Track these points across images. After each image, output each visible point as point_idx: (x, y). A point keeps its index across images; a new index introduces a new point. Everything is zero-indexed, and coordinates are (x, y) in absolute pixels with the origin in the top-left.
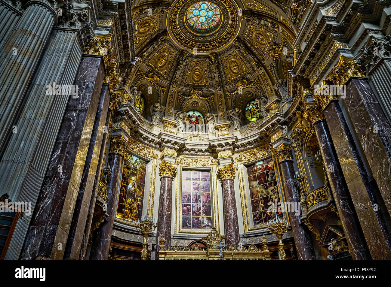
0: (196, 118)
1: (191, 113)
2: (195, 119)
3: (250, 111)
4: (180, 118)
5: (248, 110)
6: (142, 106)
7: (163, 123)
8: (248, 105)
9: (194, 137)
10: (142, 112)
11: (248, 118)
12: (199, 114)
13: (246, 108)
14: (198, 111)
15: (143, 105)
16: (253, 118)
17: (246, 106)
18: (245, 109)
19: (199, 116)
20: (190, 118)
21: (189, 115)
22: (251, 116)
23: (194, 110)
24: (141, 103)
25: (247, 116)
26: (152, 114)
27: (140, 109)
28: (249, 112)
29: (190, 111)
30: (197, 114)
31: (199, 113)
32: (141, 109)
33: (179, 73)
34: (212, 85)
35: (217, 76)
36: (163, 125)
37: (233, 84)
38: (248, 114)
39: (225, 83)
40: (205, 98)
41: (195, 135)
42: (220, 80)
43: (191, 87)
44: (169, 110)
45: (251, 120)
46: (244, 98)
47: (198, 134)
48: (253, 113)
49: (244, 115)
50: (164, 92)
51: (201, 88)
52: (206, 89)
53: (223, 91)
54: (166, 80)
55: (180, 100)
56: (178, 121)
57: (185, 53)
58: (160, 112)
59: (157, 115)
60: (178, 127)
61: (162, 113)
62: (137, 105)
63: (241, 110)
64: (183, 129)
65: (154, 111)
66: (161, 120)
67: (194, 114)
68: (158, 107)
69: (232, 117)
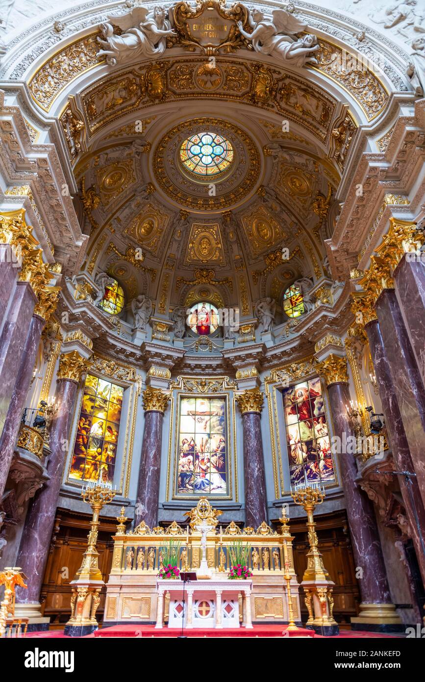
1: (199, 306)
3: (291, 301)
4: (179, 316)
5: (288, 298)
6: (119, 300)
7: (151, 325)
8: (288, 291)
9: (202, 346)
10: (119, 309)
11: (287, 312)
12: (213, 307)
13: (285, 296)
14: (211, 303)
15: (121, 298)
16: (295, 311)
17: (284, 293)
18: (283, 297)
19: (212, 311)
21: (196, 310)
22: (292, 308)
24: (117, 295)
25: (285, 309)
26: (134, 312)
27: (116, 305)
28: (289, 302)
29: (197, 303)
30: (208, 307)
32: (118, 304)
33: (175, 245)
34: (230, 262)
35: (235, 247)
36: (151, 329)
37: (262, 258)
38: (288, 305)
39: (249, 257)
40: (219, 282)
41: (204, 342)
42: (241, 253)
43: (197, 267)
44: (161, 304)
45: (291, 316)
46: (280, 280)
47: (207, 340)
48: (295, 303)
49: (282, 307)
50: (153, 276)
51: (213, 267)
52: (220, 269)
53: (246, 271)
54: (156, 259)
55: (179, 288)
56: (176, 322)
57: (183, 214)
58: (147, 308)
59: (142, 314)
60: (176, 330)
61: (151, 309)
62: (112, 299)
63: (274, 300)
64: (183, 333)
65: (138, 308)
66: (149, 321)
67: (204, 309)
68: (142, 301)
69: (260, 312)
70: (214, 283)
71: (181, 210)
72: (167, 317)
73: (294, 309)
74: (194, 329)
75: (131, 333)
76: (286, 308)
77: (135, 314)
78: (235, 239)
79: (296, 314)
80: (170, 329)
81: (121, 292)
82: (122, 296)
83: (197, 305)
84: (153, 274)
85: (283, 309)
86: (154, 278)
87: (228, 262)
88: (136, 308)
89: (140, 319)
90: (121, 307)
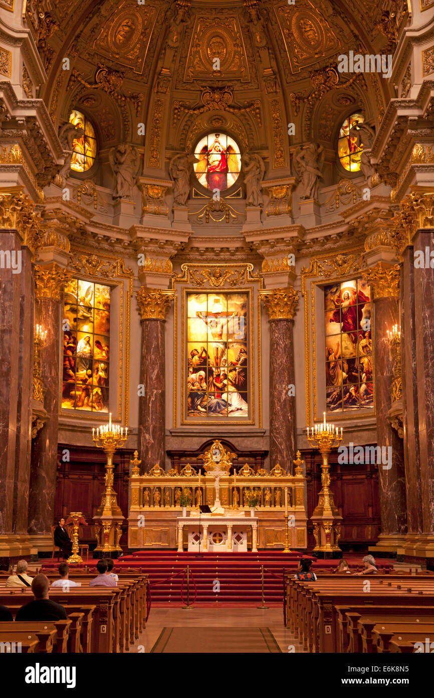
0: (222, 154)
1: (210, 141)
2: (219, 157)
4: (179, 170)
5: (345, 136)
6: (89, 145)
7: (140, 188)
8: (346, 123)
9: (215, 213)
10: (90, 161)
11: (341, 161)
13: (342, 131)
14: (228, 134)
15: (91, 141)
16: (354, 161)
17: (340, 126)
18: (339, 133)
19: (229, 148)
20: (208, 155)
21: (206, 148)
22: (349, 156)
23: (218, 132)
25: (340, 155)
26: (114, 168)
27: (85, 155)
28: (347, 143)
29: (206, 134)
30: (225, 141)
31: (229, 139)
32: (89, 154)
33: (169, 54)
34: (256, 76)
35: (265, 54)
36: (141, 193)
37: (305, 75)
38: (345, 148)
39: (287, 72)
40: (239, 109)
41: (217, 208)
42: (274, 64)
43: (204, 84)
44: (152, 152)
45: (347, 168)
46: (334, 107)
47: (223, 205)
48: (355, 148)
49: (336, 149)
50: (138, 106)
51: (230, 84)
52: (241, 86)
53: (281, 93)
54: (141, 78)
55: (179, 120)
56: (175, 179)
57: (180, 6)
58: (132, 161)
59: (126, 174)
60: (176, 194)
61: (137, 163)
62: (79, 148)
63: (321, 147)
64: (187, 196)
65: (118, 163)
66: (136, 183)
67: (217, 144)
68: (125, 152)
69: (300, 165)
70: (231, 110)
72: (163, 174)
73: (352, 156)
74: (203, 180)
75: (113, 203)
76: (341, 152)
77: (117, 173)
78: (264, 43)
79: (355, 167)
80: (168, 191)
81: (89, 132)
82: (92, 138)
83: (206, 138)
84: (138, 103)
85: (337, 153)
86: (139, 109)
87: (253, 76)
88: (116, 163)
89: (124, 182)
90: (92, 158)
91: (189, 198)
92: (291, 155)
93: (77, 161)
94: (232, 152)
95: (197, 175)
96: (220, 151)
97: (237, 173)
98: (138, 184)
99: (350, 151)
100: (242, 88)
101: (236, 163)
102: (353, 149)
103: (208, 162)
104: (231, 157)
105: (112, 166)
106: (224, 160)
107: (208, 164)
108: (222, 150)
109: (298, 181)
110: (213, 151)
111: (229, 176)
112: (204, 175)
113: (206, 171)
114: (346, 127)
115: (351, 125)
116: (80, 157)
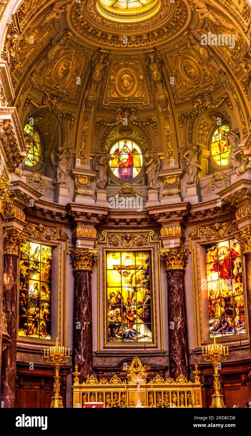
0: (129, 154)
2: (127, 157)
3: (219, 145)
4: (100, 165)
5: (216, 142)
6: (37, 148)
7: (72, 177)
8: (216, 132)
9: (125, 195)
11: (214, 158)
13: (213, 138)
14: (133, 140)
15: (38, 145)
16: (223, 158)
17: (212, 134)
19: (134, 150)
20: (119, 155)
21: (117, 151)
22: (220, 154)
25: (213, 154)
27: (34, 155)
28: (217, 146)
29: (117, 141)
30: (131, 145)
31: (134, 144)
32: (36, 154)
34: (154, 101)
36: (73, 181)
38: (216, 149)
39: (175, 97)
40: (142, 123)
41: (127, 191)
43: (117, 106)
44: (81, 152)
45: (218, 163)
47: (131, 189)
48: (224, 149)
49: (210, 150)
50: (71, 121)
51: (135, 106)
52: (144, 107)
53: (171, 112)
54: (73, 102)
55: (99, 130)
56: (97, 171)
57: (102, 53)
58: (67, 158)
59: (63, 167)
60: (98, 181)
61: (71, 160)
63: (200, 148)
64: (105, 183)
65: (57, 159)
66: (70, 173)
67: (125, 148)
68: (62, 153)
69: (185, 161)
70: (137, 123)
71: (100, 49)
72: (89, 168)
73: (222, 155)
74: (116, 173)
75: (53, 188)
76: (214, 152)
78: (160, 78)
79: (225, 163)
80: (92, 179)
81: (37, 138)
82: (38, 143)
83: (118, 143)
84: (71, 119)
85: (211, 153)
86: (72, 123)
87: (152, 100)
88: (56, 160)
89: (61, 173)
90: (39, 157)
91: (107, 185)
92: (179, 154)
93: (28, 159)
94: (136, 153)
95: (112, 169)
96: (127, 152)
97: (140, 167)
98: (71, 174)
99: (221, 151)
100: (143, 109)
101: (139, 160)
102: (222, 150)
103: (119, 160)
104: (136, 156)
105: (53, 162)
106: (131, 159)
107: (119, 161)
108: (129, 152)
109: (184, 172)
110: (123, 153)
111: (134, 169)
112: (117, 169)
113: (118, 166)
114: (217, 135)
115: (220, 134)
116: (30, 156)
